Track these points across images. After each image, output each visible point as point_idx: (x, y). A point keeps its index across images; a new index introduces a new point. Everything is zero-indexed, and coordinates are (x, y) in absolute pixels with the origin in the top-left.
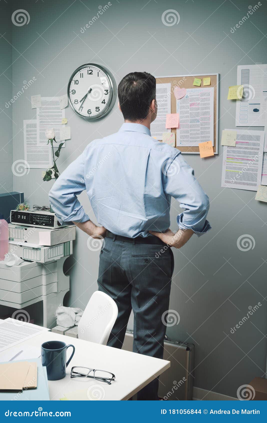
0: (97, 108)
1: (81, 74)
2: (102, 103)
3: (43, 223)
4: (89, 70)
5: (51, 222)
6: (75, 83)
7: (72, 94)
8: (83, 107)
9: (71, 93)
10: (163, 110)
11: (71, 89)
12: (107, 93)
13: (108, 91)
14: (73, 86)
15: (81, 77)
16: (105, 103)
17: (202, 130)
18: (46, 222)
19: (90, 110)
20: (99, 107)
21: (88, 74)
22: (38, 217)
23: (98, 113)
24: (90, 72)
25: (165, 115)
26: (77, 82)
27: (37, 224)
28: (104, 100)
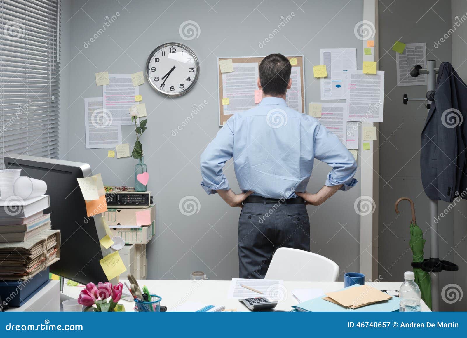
0: (181, 85)
1: (162, 52)
2: (187, 80)
3: (136, 202)
4: (172, 49)
5: (144, 201)
6: (156, 60)
7: (152, 71)
8: (165, 84)
9: (150, 71)
10: (251, 86)
11: (150, 66)
12: (192, 71)
13: (194, 69)
14: (153, 64)
15: (162, 55)
16: (190, 80)
17: (290, 104)
18: (139, 202)
19: (174, 87)
20: (183, 84)
21: (171, 52)
22: (128, 197)
23: (182, 90)
24: (172, 51)
25: (253, 91)
26: (157, 60)
27: (128, 204)
28: (189, 78)
